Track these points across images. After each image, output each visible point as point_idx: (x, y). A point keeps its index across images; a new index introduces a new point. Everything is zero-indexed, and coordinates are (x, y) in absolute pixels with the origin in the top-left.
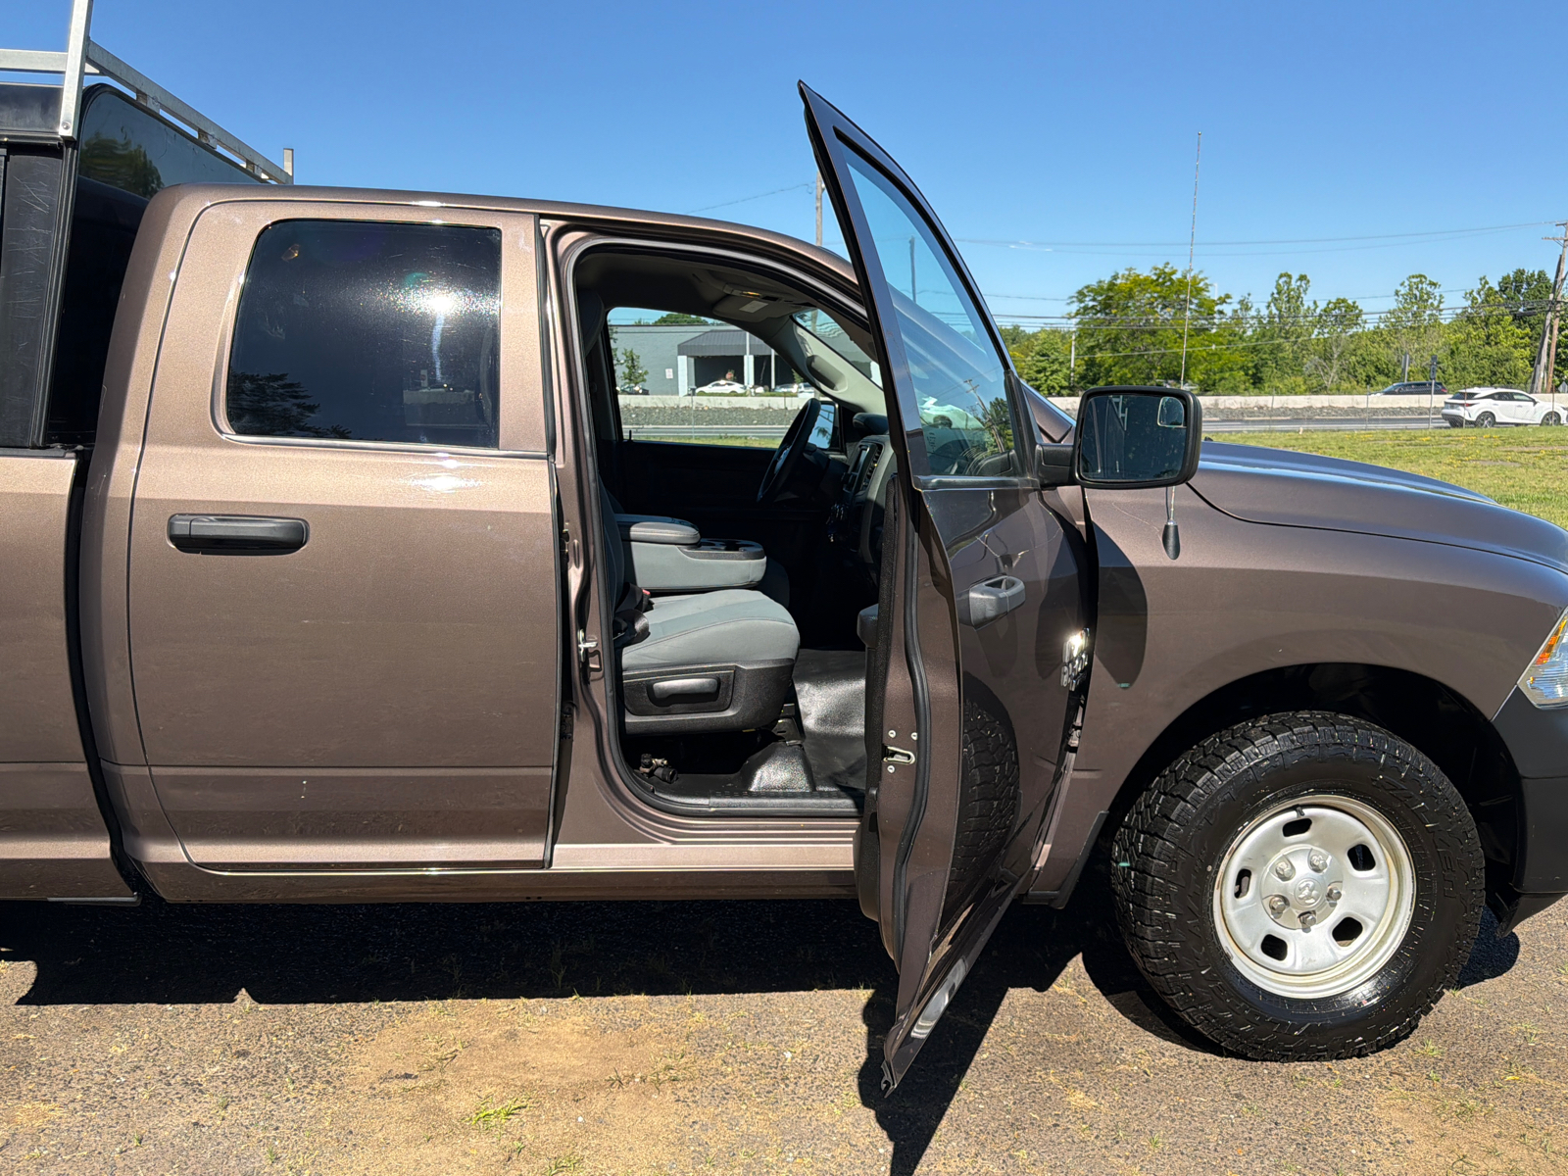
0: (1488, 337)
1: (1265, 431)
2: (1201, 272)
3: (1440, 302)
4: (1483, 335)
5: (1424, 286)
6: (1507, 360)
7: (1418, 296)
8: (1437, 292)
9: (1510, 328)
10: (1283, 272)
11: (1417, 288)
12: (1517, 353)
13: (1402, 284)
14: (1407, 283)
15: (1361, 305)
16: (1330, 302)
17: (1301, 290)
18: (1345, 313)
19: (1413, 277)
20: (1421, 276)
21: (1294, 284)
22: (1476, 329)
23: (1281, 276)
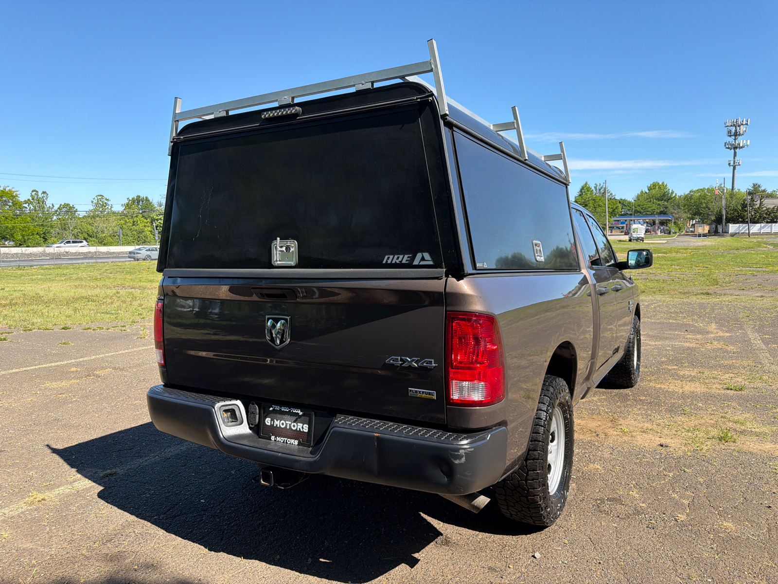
0: (134, 222)
1: (94, 263)
2: (13, 188)
3: (111, 207)
4: (131, 221)
5: (104, 200)
6: (143, 232)
7: (101, 203)
8: (109, 203)
9: (142, 219)
10: (33, 189)
11: (101, 201)
12: (146, 229)
13: (94, 199)
14: (96, 198)
15: (76, 207)
16: (61, 205)
17: (45, 198)
18: (69, 210)
19: (98, 196)
20: (101, 196)
21: (40, 195)
22: (128, 219)
23: (33, 191)
